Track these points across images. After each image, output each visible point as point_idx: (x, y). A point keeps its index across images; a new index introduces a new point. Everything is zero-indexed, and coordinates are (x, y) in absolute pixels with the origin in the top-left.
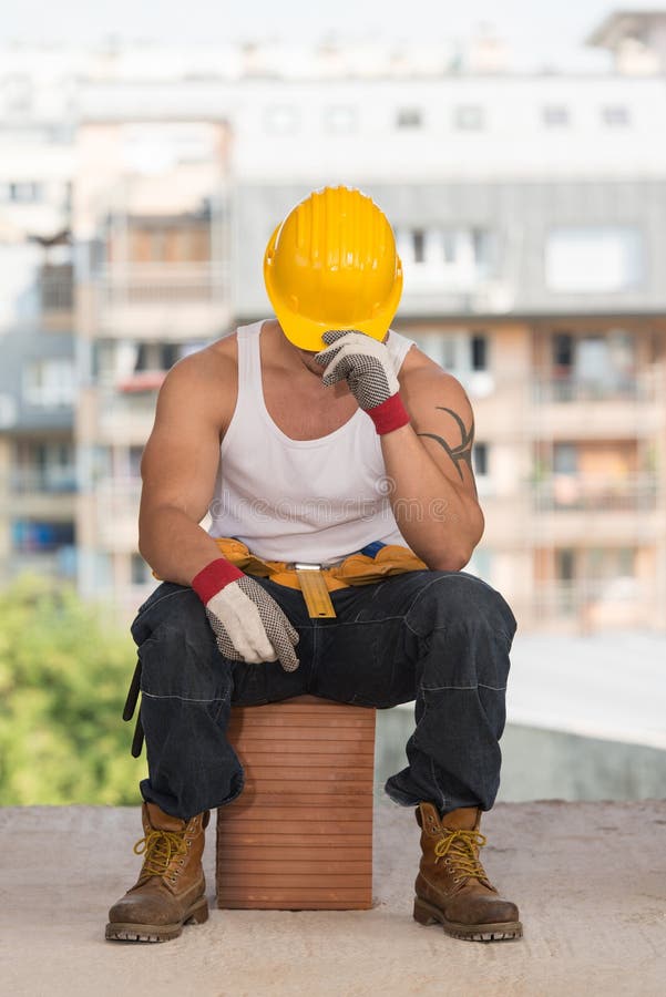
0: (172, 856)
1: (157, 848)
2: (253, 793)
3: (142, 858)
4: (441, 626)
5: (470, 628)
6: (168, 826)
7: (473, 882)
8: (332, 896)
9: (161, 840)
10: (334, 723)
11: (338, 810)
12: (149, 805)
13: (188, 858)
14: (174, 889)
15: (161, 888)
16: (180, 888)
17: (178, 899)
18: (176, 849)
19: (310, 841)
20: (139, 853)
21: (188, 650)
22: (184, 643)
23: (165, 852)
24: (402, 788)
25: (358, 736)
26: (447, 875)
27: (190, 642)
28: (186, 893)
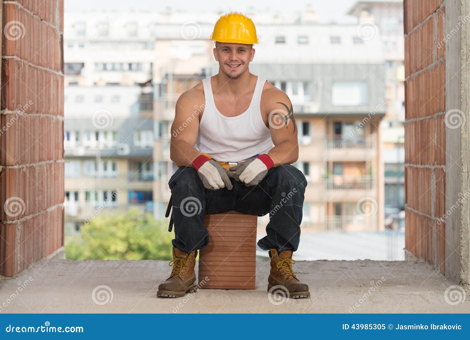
0: (182, 267)
1: (178, 264)
2: (213, 246)
3: (172, 268)
4: (280, 182)
5: (290, 184)
6: (182, 256)
7: (291, 277)
8: (241, 284)
9: (179, 261)
10: (242, 221)
11: (243, 253)
12: (176, 249)
13: (189, 268)
14: (183, 279)
15: (178, 278)
16: (185, 279)
17: (184, 282)
18: (184, 264)
19: (234, 264)
20: (171, 266)
21: (189, 190)
22: (188, 187)
23: (180, 266)
24: (264, 244)
25: (251, 226)
26: (281, 275)
27: (189, 187)
28: (187, 281)
